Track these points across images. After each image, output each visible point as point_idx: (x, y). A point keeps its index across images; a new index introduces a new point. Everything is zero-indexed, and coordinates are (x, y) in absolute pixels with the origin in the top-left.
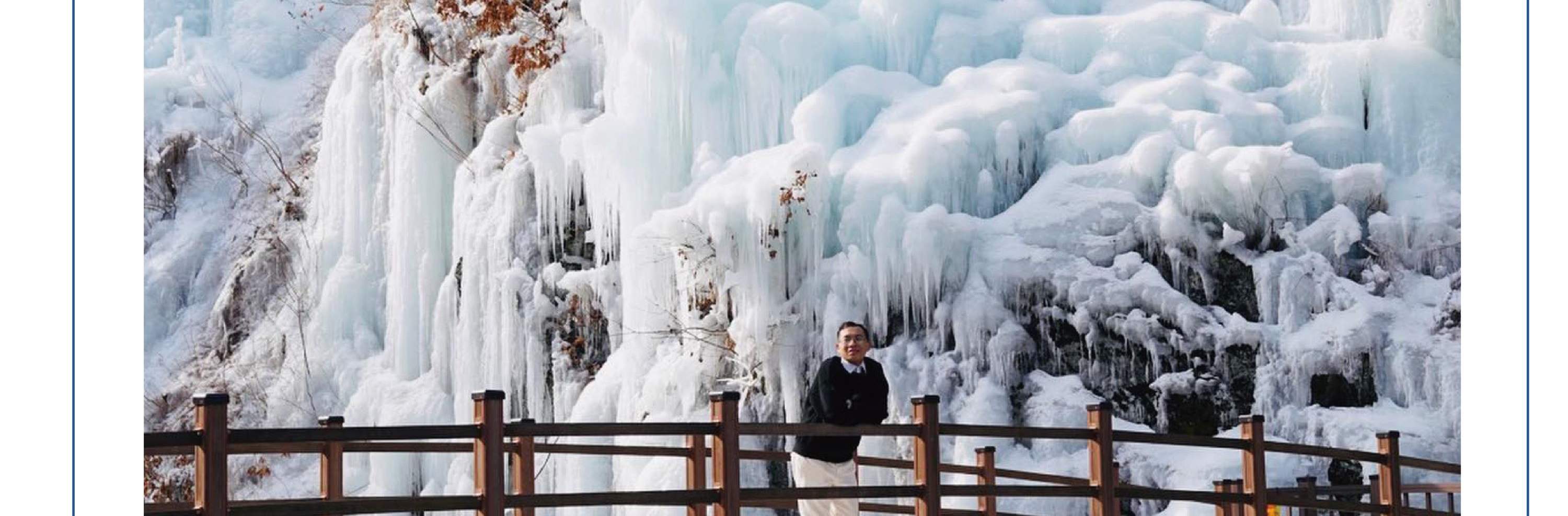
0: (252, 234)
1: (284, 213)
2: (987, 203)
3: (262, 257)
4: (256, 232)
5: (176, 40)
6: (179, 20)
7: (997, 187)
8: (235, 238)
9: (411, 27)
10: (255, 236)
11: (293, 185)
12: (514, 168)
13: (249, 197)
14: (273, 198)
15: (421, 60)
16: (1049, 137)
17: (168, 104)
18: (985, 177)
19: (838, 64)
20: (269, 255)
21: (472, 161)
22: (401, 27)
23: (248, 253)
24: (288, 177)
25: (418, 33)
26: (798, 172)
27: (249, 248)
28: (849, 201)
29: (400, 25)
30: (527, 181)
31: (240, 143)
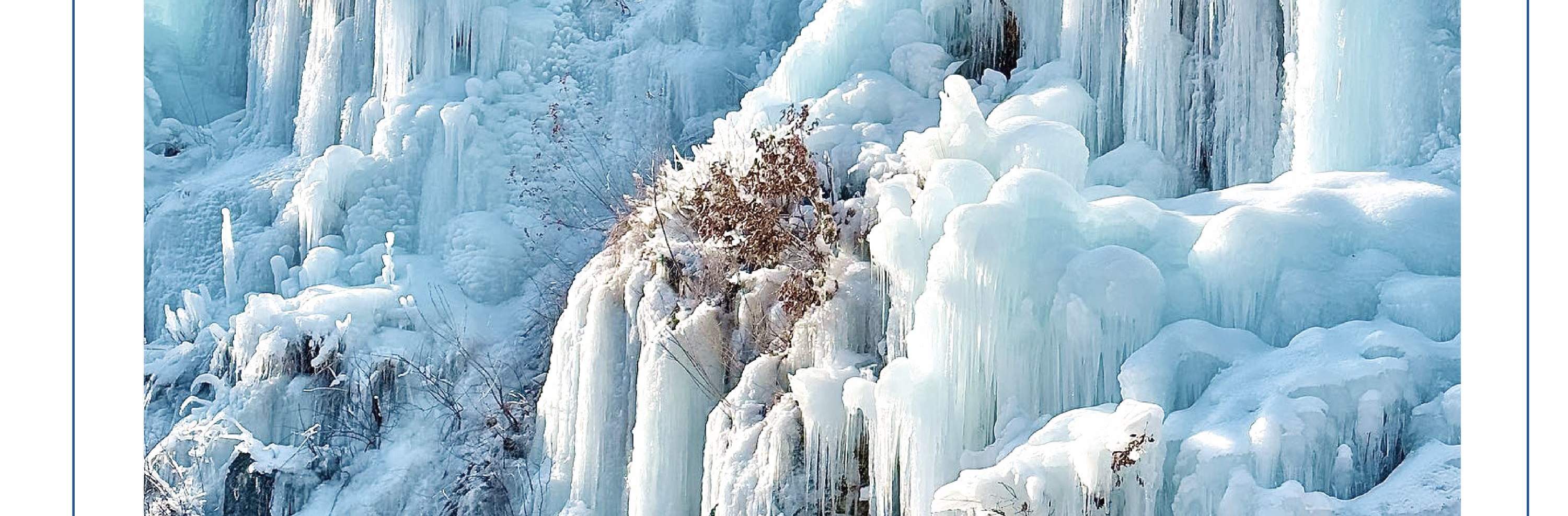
0: (466, 472)
1: (502, 450)
2: (1344, 482)
3: (479, 497)
4: (470, 469)
5: (387, 259)
6: (390, 236)
7: (1356, 464)
8: (446, 474)
9: (659, 255)
10: (469, 473)
11: (512, 419)
12: (779, 414)
13: (462, 431)
14: (489, 433)
15: (670, 291)
16: (1417, 411)
17: (375, 325)
18: (1345, 453)
19: (1166, 320)
20: (486, 494)
21: (729, 405)
22: (649, 254)
23: (461, 490)
24: (506, 412)
25: (669, 262)
26: (1134, 436)
27: (462, 486)
28: (1188, 471)
29: (647, 253)
30: (794, 430)
31: (453, 372)
